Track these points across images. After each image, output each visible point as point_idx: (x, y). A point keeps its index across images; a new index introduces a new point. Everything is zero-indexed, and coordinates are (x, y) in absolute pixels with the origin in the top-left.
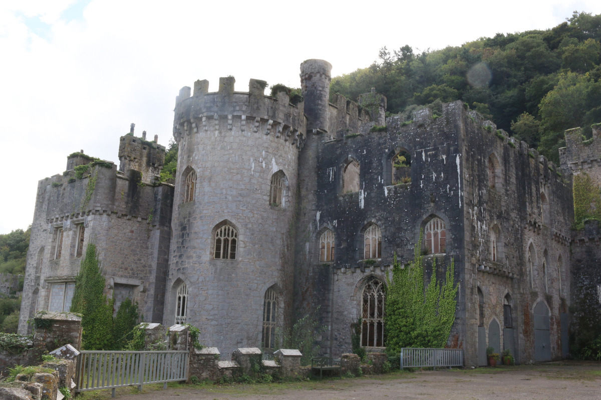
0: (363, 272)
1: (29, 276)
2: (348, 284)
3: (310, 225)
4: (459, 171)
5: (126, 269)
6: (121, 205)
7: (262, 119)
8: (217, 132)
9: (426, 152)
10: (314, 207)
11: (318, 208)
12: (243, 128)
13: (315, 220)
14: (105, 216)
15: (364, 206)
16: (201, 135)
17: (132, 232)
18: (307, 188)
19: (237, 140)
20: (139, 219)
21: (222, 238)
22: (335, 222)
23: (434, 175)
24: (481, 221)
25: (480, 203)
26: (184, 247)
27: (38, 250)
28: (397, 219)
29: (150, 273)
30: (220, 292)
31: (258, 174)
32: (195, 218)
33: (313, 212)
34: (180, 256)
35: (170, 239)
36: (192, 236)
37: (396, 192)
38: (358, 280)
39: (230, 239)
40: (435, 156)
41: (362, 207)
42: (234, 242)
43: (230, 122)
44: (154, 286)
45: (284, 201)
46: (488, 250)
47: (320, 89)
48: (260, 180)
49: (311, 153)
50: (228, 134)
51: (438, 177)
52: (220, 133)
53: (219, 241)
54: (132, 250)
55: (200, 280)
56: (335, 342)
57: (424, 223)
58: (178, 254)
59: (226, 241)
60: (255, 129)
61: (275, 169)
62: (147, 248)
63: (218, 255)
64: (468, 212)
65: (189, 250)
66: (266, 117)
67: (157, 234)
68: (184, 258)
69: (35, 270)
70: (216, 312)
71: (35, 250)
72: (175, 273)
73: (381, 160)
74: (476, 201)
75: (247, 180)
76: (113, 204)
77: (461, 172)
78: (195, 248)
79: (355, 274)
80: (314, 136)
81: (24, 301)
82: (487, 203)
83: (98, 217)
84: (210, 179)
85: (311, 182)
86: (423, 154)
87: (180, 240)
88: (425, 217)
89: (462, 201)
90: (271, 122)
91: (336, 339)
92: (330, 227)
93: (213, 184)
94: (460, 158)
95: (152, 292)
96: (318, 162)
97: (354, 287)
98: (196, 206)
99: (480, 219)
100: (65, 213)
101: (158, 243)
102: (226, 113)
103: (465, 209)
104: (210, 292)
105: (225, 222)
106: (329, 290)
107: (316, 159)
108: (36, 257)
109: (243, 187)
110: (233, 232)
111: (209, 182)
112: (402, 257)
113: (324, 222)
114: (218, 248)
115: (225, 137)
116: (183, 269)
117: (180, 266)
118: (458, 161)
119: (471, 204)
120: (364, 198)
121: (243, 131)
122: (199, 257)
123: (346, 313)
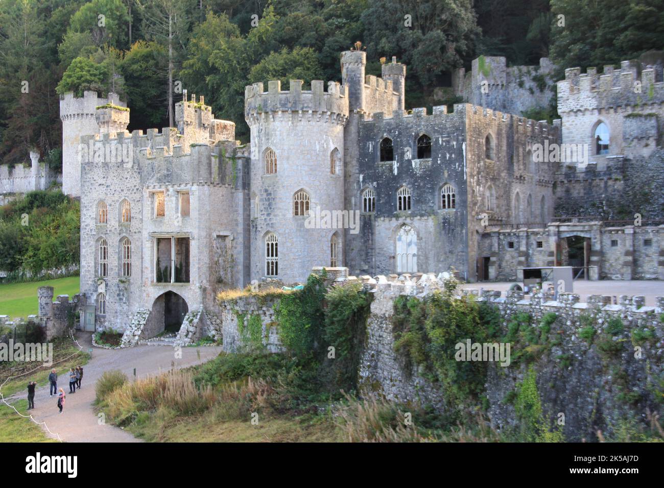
0: (397, 220)
1: (86, 226)
2: (386, 229)
3: (355, 185)
4: (464, 154)
5: (222, 224)
6: (215, 176)
7: (323, 112)
8: (290, 123)
9: (442, 137)
10: (357, 171)
11: (361, 172)
12: (310, 119)
13: (359, 181)
14: (206, 186)
15: (398, 173)
16: (277, 123)
17: (223, 196)
18: (351, 156)
19: (306, 129)
20: (227, 185)
21: (299, 201)
22: (375, 183)
23: (448, 156)
24: (479, 185)
25: (479, 173)
26: (271, 208)
27: (96, 202)
28: (422, 184)
29: (237, 225)
30: (302, 240)
31: (321, 153)
32: (278, 187)
33: (357, 175)
34: (268, 215)
35: (250, 199)
36: (277, 200)
37: (420, 164)
38: (394, 226)
39: (305, 201)
40: (448, 142)
41: (396, 174)
42: (307, 203)
43: (300, 115)
44: (242, 235)
45: (339, 169)
46: (483, 204)
47: (358, 76)
48: (323, 157)
49: (353, 129)
50: (298, 124)
51: (450, 157)
52: (293, 123)
53: (297, 203)
54: (224, 210)
55: (287, 232)
56: (378, 269)
57: (441, 188)
58: (266, 213)
59: (302, 203)
60: (318, 120)
61: (332, 148)
62: (232, 207)
63: (297, 214)
64: (470, 182)
65: (276, 210)
66: (325, 110)
67: (240, 195)
68: (271, 216)
69: (94, 221)
70: (300, 253)
71: (91, 202)
72: (264, 227)
73: (409, 140)
74: (475, 173)
75: (314, 158)
76: (211, 177)
77: (466, 155)
78: (280, 209)
79: (391, 222)
80: (355, 115)
81: (85, 248)
82: (483, 171)
83: (201, 187)
84: (288, 158)
85: (355, 151)
86: (440, 139)
87: (267, 203)
88: (441, 184)
89: (466, 175)
90: (329, 113)
91: (379, 268)
92: (371, 186)
93: (291, 162)
94: (466, 145)
95: (241, 239)
96: (359, 136)
97: (391, 231)
98: (278, 178)
99: (479, 184)
100: (165, 183)
101: (242, 203)
102: (297, 109)
103: (468, 180)
104: (295, 240)
105: (301, 190)
106: (372, 234)
107: (357, 134)
108: (94, 209)
109: (312, 164)
110: (306, 196)
111: (288, 160)
112: (425, 211)
113: (366, 183)
114: (297, 208)
115: (296, 126)
116: (272, 224)
117: (268, 222)
118: (464, 147)
119: (472, 176)
120: (398, 167)
121: (309, 121)
122: (284, 215)
123: (385, 249)
